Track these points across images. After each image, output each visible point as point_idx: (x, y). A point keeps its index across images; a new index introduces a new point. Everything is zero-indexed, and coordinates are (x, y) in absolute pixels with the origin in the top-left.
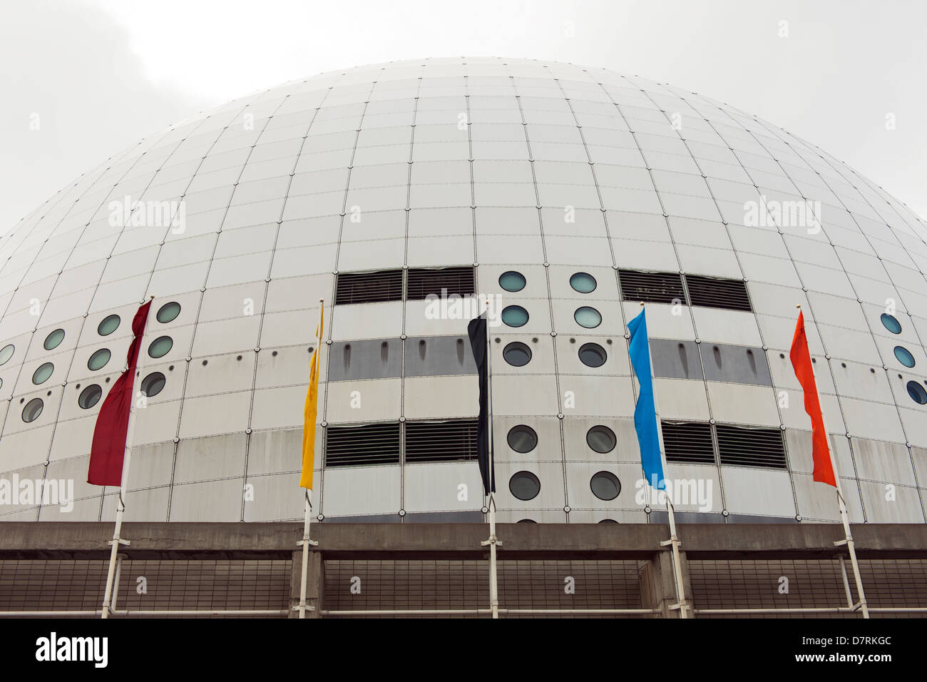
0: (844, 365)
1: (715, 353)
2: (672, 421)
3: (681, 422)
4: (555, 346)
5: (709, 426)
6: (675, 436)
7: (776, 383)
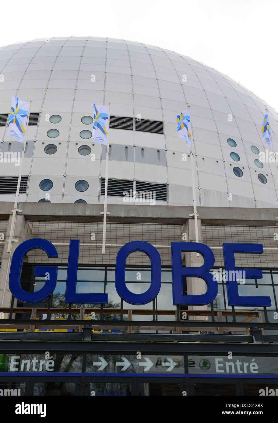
0: (203, 159)
1: (142, 152)
2: (115, 179)
3: (120, 179)
4: (68, 146)
5: (133, 181)
6: (116, 185)
7: (168, 165)
